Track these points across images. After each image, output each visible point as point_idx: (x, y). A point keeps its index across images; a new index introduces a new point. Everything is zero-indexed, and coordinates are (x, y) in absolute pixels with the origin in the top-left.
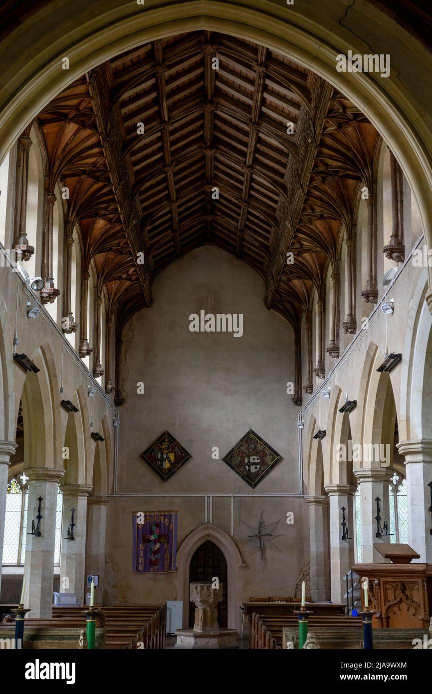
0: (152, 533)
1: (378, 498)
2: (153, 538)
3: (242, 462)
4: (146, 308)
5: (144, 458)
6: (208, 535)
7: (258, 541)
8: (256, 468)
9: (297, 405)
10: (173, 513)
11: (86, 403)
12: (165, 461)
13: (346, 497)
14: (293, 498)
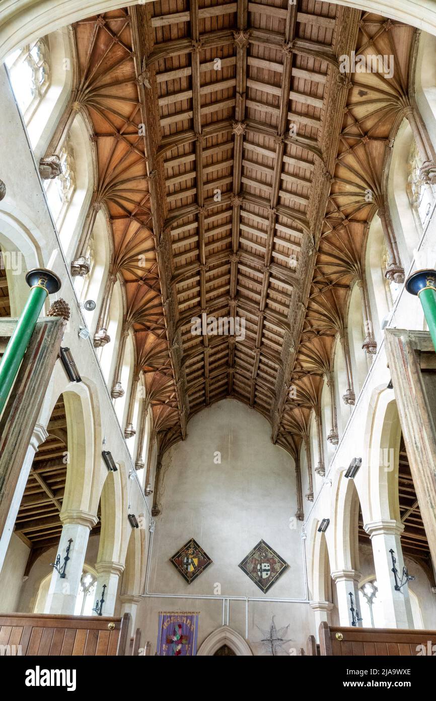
0: (175, 634)
1: (391, 550)
2: (175, 639)
3: (255, 568)
4: (181, 441)
5: (172, 561)
6: (225, 638)
7: (271, 646)
8: (267, 574)
9: (300, 519)
10: (195, 615)
11: (126, 483)
12: (190, 565)
13: (352, 583)
14: (300, 604)
